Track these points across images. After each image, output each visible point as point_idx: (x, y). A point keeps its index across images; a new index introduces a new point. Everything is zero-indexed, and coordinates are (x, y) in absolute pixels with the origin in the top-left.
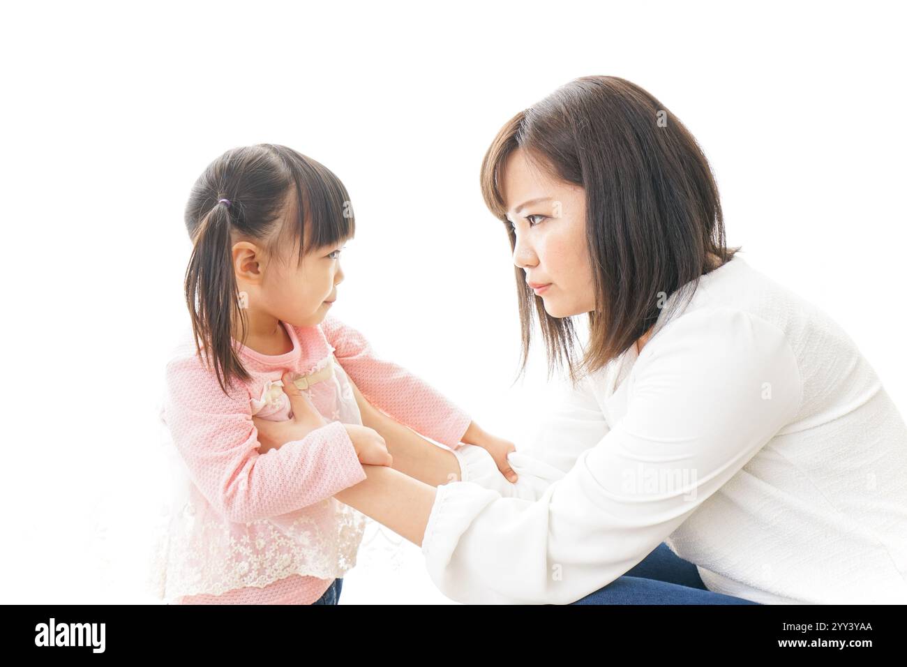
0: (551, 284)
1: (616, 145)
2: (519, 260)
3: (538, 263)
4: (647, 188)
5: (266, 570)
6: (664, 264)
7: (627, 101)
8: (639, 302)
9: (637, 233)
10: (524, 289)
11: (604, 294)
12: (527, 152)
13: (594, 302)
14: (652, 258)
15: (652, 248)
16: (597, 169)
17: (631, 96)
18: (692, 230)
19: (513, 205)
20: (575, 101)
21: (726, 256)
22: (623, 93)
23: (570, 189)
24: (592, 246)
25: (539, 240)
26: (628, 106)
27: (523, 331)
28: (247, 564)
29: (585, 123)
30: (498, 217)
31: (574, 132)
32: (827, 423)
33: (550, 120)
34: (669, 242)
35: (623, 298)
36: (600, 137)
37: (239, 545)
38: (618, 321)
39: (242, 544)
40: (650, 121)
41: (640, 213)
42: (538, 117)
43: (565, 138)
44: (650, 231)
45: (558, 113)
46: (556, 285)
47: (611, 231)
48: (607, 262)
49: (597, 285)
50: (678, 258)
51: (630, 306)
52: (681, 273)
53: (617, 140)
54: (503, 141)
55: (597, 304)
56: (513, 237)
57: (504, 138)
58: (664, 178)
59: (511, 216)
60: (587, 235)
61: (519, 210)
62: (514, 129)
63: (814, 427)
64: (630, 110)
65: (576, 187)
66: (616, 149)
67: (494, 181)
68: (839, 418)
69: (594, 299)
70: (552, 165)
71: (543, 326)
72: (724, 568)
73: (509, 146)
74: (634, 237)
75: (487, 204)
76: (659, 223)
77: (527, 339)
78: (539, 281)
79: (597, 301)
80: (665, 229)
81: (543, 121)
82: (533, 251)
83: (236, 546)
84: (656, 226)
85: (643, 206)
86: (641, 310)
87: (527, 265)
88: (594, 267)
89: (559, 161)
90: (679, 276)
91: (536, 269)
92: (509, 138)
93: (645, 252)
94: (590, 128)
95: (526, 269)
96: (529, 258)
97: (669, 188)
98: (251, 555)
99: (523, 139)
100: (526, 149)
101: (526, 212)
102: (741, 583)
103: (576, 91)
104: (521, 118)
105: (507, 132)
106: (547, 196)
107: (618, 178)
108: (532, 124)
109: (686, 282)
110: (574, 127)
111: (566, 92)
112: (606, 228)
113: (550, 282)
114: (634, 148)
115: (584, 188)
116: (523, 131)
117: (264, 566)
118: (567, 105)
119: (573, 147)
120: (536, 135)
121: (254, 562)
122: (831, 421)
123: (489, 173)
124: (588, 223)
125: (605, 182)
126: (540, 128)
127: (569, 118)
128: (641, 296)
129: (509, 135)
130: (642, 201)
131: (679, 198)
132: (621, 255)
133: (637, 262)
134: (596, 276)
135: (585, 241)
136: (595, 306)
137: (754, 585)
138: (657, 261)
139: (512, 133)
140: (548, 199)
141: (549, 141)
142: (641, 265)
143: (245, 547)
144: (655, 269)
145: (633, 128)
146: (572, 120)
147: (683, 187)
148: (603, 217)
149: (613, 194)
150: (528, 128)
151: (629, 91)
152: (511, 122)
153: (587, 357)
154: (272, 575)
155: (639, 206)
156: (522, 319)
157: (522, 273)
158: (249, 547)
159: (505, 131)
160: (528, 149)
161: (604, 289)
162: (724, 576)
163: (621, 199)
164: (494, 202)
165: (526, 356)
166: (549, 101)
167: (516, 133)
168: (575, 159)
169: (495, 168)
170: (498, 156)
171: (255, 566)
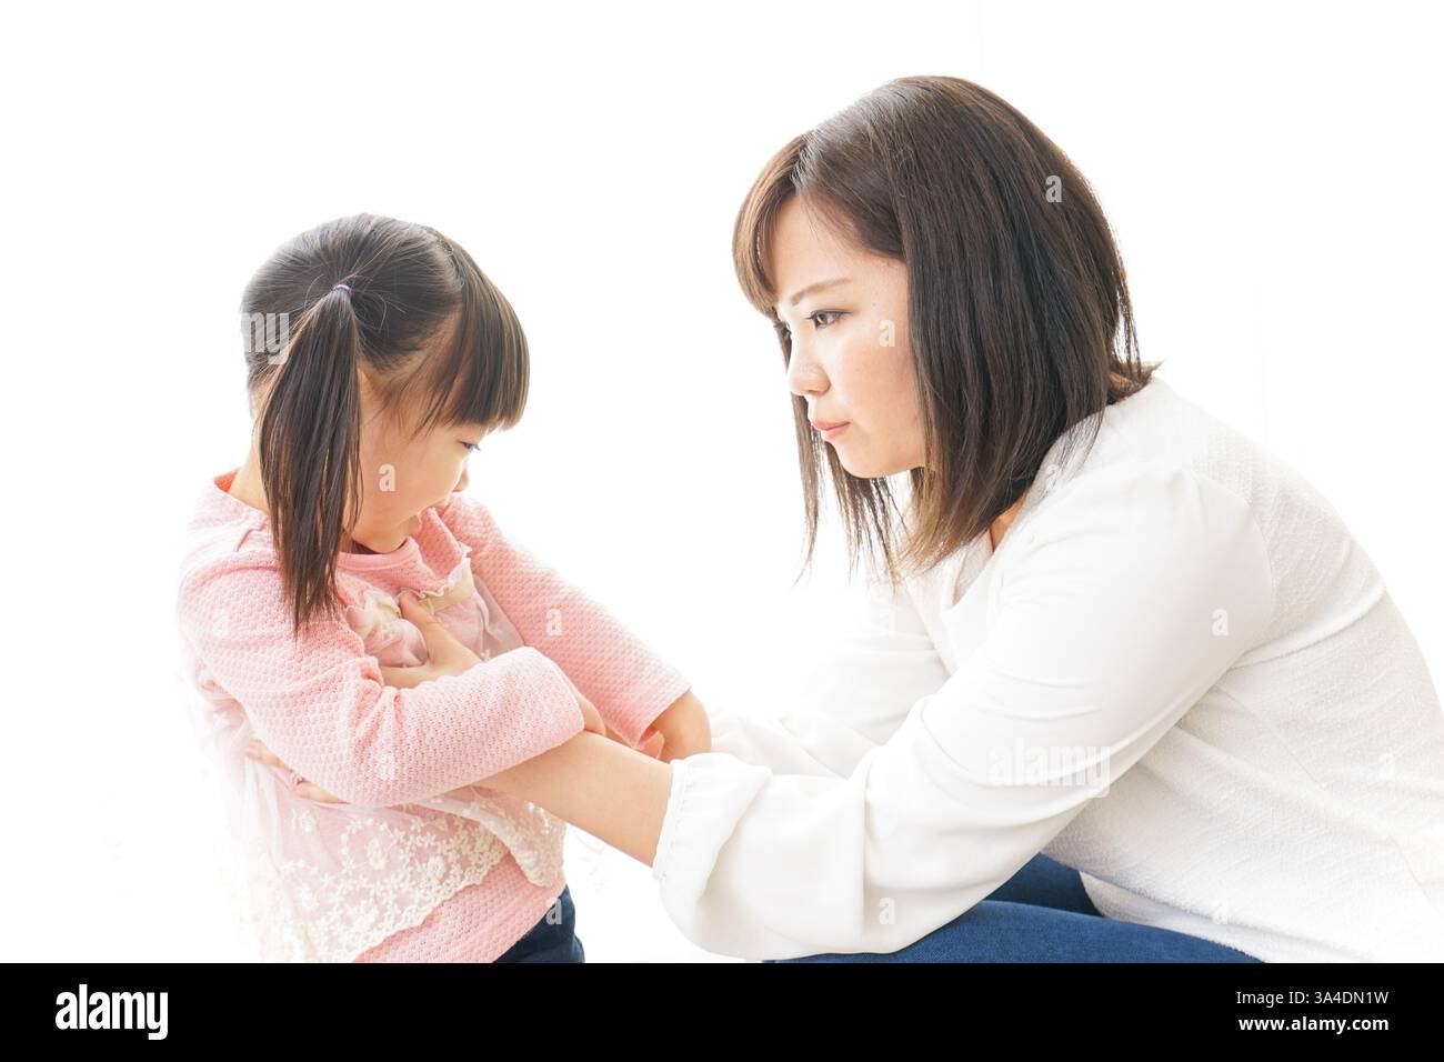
0: (848, 423)
1: (958, 191)
2: (796, 382)
3: (829, 385)
4: (1010, 261)
5: (470, 859)
6: (1040, 389)
7: (976, 118)
8: (1000, 452)
9: (994, 336)
10: (807, 432)
11: (941, 438)
12: (810, 203)
13: (924, 451)
14: (1020, 378)
15: (1019, 360)
16: (927, 230)
17: (982, 109)
18: (1088, 330)
19: (787, 291)
20: (889, 117)
21: (1140, 377)
22: (969, 104)
23: (883, 265)
24: (919, 356)
25: (831, 349)
26: (977, 125)
27: (807, 499)
28: (439, 859)
29: (906, 154)
30: (762, 311)
31: (889, 170)
32: (1308, 647)
33: (848, 148)
34: (1048, 352)
35: (972, 445)
36: (931, 177)
37: (411, 837)
38: (965, 484)
39: (415, 833)
40: (1015, 151)
41: (998, 303)
42: (828, 144)
43: (872, 178)
44: (1016, 335)
45: (861, 136)
46: (857, 427)
47: (951, 333)
48: (944, 385)
49: (928, 423)
50: (1064, 377)
51: (984, 460)
52: (1071, 403)
53: (959, 182)
54: (770, 184)
55: (928, 455)
56: (787, 345)
57: (772, 179)
58: (1040, 246)
59: (784, 312)
60: (910, 340)
61: (796, 300)
62: (786, 164)
63: (1288, 655)
64: (980, 133)
65: (891, 260)
66: (959, 196)
67: (756, 251)
68: (1326, 639)
69: (923, 446)
70: (850, 224)
71: (840, 491)
72: (1139, 880)
73: (781, 192)
74: (990, 344)
75: (743, 288)
76: (1031, 321)
77: (813, 512)
78: (829, 418)
79: (928, 450)
80: (1041, 330)
81: (836, 151)
82: (820, 367)
83: (408, 840)
84: (1026, 326)
85: (1003, 290)
86: (1003, 466)
87: (810, 391)
88: (923, 393)
89: (865, 218)
90: (1069, 408)
91: (823, 397)
92: (779, 180)
93: (1008, 368)
94: (914, 163)
95: (808, 398)
96: (813, 379)
97: (1047, 260)
98: (438, 843)
99: (803, 181)
100: (809, 197)
101: (808, 306)
102: (1166, 904)
103: (891, 101)
104: (800, 146)
105: (776, 170)
106: (841, 276)
107: (961, 245)
108: (818, 157)
109: (1080, 418)
110: (889, 160)
111: (876, 102)
112: (942, 329)
113: (846, 420)
114: (987, 194)
115: (905, 263)
116: (803, 167)
117: (464, 853)
118: (876, 123)
119: (887, 194)
120: (825, 174)
121: (448, 851)
122: (1315, 644)
123: (747, 238)
124: (911, 320)
125: (940, 251)
126: (831, 162)
127: (879, 145)
128: (1003, 441)
129: (780, 175)
130: (1002, 283)
131: (1064, 280)
132: (968, 372)
133: (994, 385)
134: (927, 407)
135: (908, 349)
136: (924, 460)
137: (1188, 907)
138: (1028, 382)
139: (784, 171)
140: (845, 281)
141: (847, 184)
142: (1001, 389)
143: (423, 834)
144: (1026, 396)
145: (986, 162)
146: (885, 149)
147: (1071, 260)
148: (938, 310)
149: (954, 273)
150: (811, 160)
151: (979, 100)
152: (783, 153)
153: (913, 542)
154: (480, 863)
155: (996, 292)
156: (804, 478)
157: (802, 404)
158: (428, 834)
159: (773, 168)
160: (812, 197)
161: (940, 430)
162: (1139, 894)
163: (967, 282)
164: (755, 287)
165: (813, 540)
166: (847, 118)
167: (791, 171)
168: (891, 214)
169: (757, 229)
170: (762, 209)
171: (452, 857)
